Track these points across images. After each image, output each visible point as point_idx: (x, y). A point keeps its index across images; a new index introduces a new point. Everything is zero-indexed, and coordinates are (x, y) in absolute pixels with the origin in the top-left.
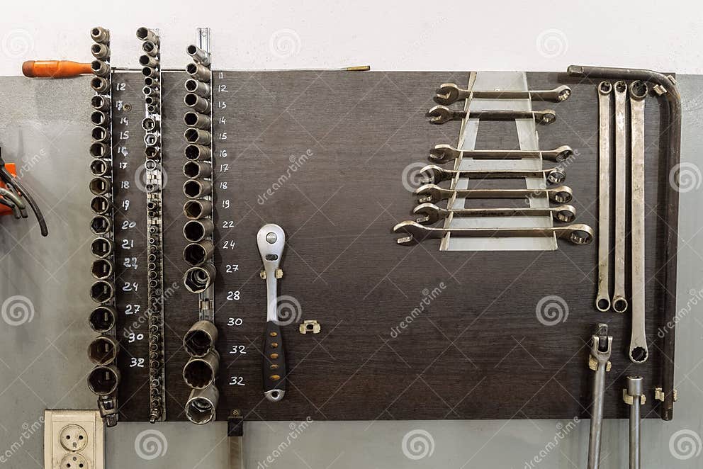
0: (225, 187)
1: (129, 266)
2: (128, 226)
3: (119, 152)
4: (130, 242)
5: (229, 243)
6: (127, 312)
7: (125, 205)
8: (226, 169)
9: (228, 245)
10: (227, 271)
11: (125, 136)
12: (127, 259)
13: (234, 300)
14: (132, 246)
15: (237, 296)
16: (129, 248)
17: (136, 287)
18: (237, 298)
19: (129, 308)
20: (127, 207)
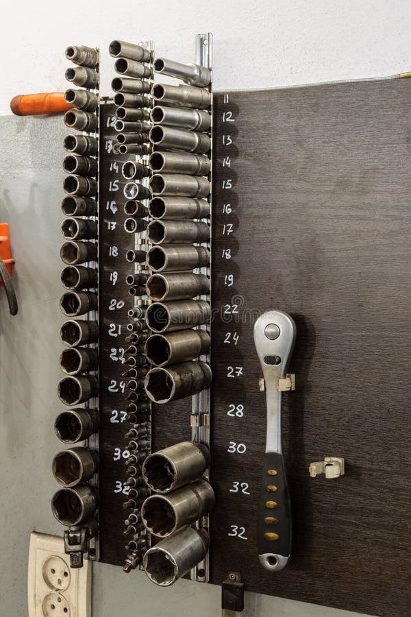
0: (228, 256)
1: (116, 359)
2: (115, 306)
3: (107, 208)
4: (117, 328)
5: (232, 336)
6: (113, 420)
7: (113, 278)
8: (229, 231)
9: (231, 339)
10: (229, 375)
11: (115, 188)
12: (114, 350)
13: (236, 416)
14: (120, 333)
15: (240, 411)
16: (116, 335)
17: (123, 387)
18: (240, 414)
19: (115, 414)
20: (115, 280)
